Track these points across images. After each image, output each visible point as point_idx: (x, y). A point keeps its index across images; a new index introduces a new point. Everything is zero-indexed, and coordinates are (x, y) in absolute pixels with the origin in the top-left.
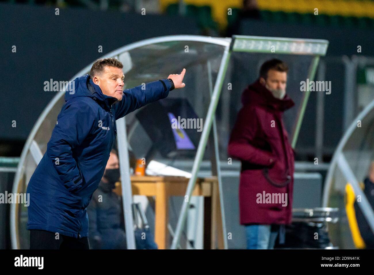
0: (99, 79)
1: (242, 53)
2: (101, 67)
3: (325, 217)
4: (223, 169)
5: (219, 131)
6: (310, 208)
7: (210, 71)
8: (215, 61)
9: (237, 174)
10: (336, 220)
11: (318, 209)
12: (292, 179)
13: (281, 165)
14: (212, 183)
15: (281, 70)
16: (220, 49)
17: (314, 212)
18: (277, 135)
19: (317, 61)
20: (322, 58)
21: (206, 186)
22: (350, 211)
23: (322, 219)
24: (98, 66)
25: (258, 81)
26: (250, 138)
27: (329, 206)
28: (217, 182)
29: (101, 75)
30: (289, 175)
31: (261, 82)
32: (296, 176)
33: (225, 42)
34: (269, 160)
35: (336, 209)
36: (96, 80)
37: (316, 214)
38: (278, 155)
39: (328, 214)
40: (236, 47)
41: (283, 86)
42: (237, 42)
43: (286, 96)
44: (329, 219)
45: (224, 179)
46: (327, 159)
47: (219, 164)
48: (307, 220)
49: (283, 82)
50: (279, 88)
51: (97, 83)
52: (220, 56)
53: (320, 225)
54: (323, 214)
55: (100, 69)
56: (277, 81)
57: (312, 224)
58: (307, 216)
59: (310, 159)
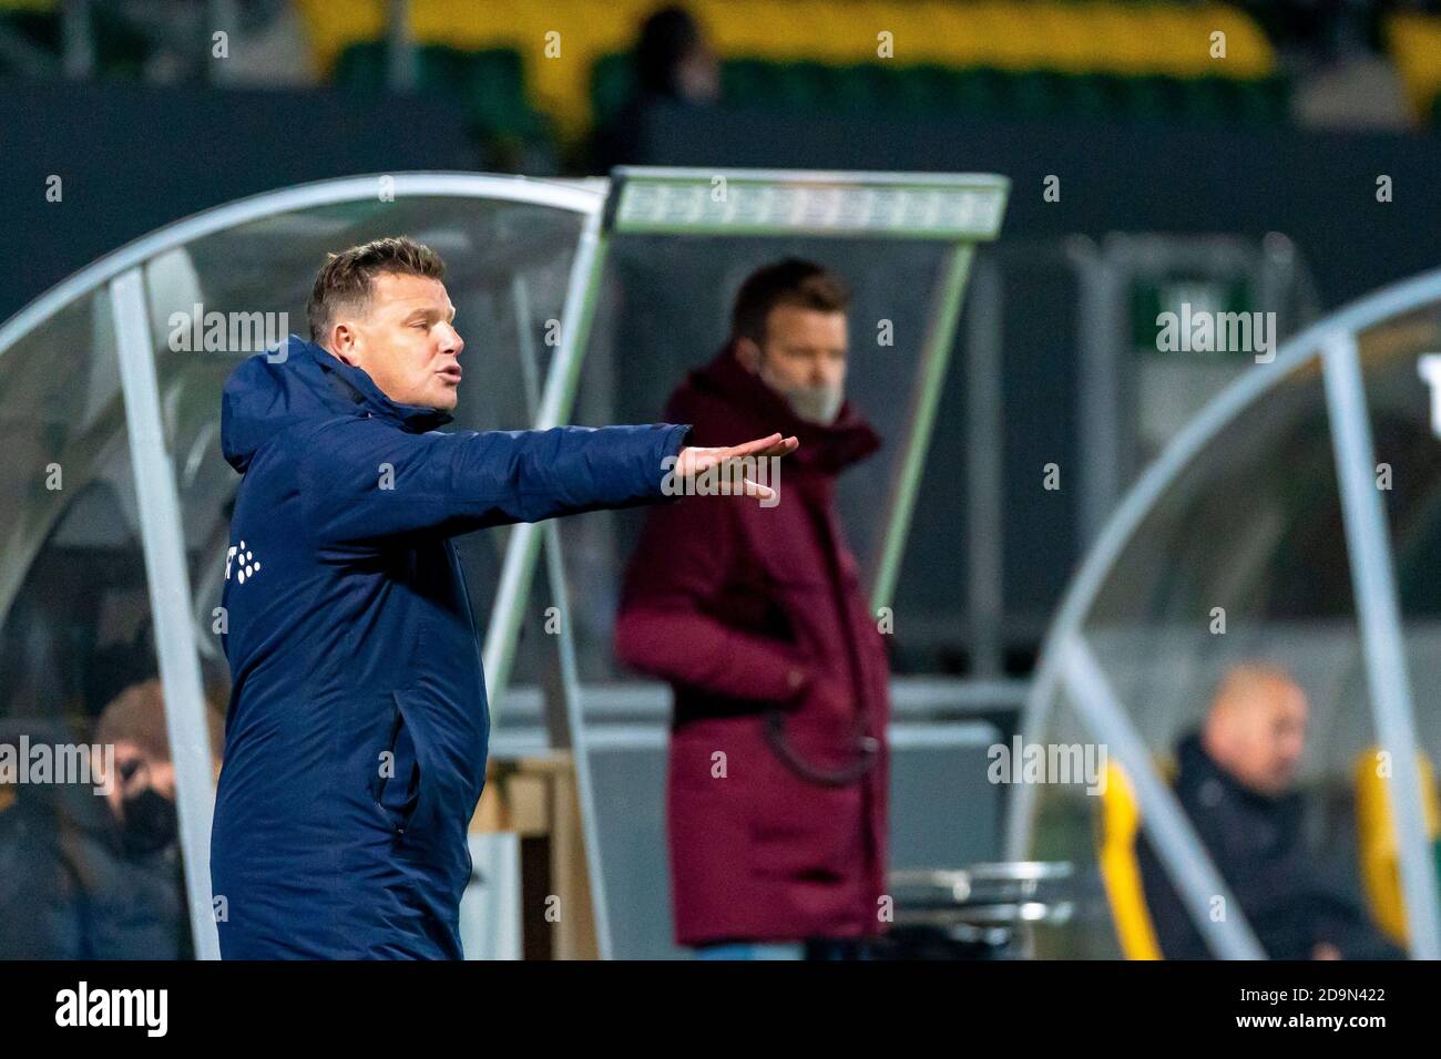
0: (356, 332)
1: (658, 240)
2: (362, 282)
3: (1018, 900)
4: (595, 719)
5: (570, 564)
6: (954, 864)
7: (524, 317)
8: (547, 276)
9: (656, 738)
10: (1063, 912)
11: (989, 870)
12: (884, 751)
13: (837, 696)
14: (548, 779)
15: (822, 304)
16: (566, 226)
17: (975, 884)
18: (814, 573)
19: (962, 262)
20: (982, 247)
21: (526, 794)
22: (1120, 875)
23: (1004, 912)
24: (347, 277)
25: (729, 352)
26: (706, 587)
27: (1036, 855)
28: (572, 776)
29: (366, 314)
30: (868, 733)
31: (739, 355)
32: (900, 736)
33: (584, 197)
34: (784, 680)
35: (1063, 869)
36: (343, 335)
37: (984, 893)
38: (820, 654)
39: (1029, 889)
40: (628, 214)
41: (834, 372)
42: (631, 195)
43: (844, 411)
44: (1033, 912)
45: (599, 759)
46: (1022, 662)
47: (578, 698)
48: (943, 918)
49: (834, 353)
50: (817, 379)
51: (350, 349)
52: (564, 255)
53: (997, 936)
54: (1007, 891)
55: (359, 289)
56: (809, 352)
57: (965, 933)
58: (944, 901)
59: (954, 665)
